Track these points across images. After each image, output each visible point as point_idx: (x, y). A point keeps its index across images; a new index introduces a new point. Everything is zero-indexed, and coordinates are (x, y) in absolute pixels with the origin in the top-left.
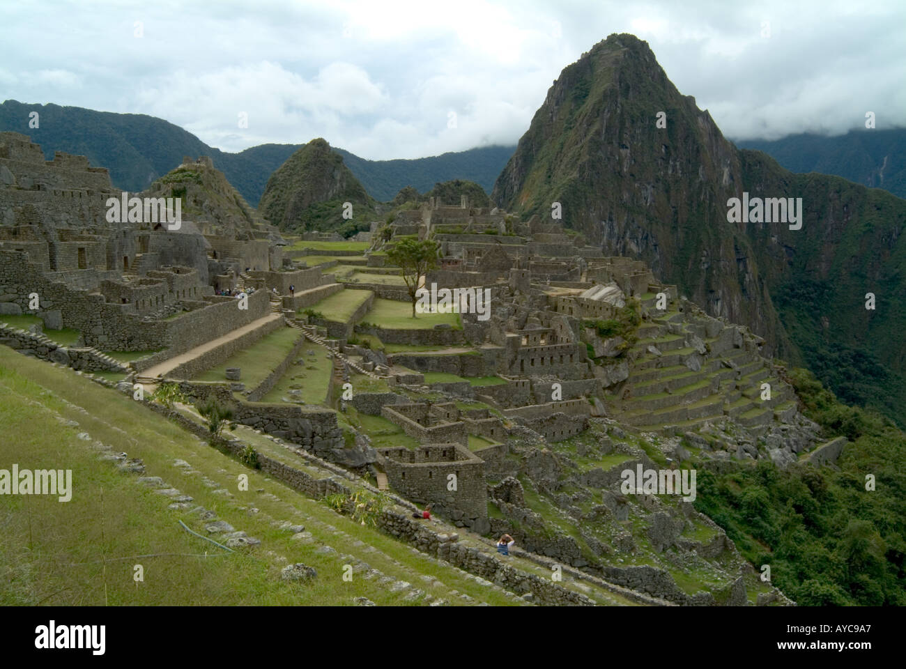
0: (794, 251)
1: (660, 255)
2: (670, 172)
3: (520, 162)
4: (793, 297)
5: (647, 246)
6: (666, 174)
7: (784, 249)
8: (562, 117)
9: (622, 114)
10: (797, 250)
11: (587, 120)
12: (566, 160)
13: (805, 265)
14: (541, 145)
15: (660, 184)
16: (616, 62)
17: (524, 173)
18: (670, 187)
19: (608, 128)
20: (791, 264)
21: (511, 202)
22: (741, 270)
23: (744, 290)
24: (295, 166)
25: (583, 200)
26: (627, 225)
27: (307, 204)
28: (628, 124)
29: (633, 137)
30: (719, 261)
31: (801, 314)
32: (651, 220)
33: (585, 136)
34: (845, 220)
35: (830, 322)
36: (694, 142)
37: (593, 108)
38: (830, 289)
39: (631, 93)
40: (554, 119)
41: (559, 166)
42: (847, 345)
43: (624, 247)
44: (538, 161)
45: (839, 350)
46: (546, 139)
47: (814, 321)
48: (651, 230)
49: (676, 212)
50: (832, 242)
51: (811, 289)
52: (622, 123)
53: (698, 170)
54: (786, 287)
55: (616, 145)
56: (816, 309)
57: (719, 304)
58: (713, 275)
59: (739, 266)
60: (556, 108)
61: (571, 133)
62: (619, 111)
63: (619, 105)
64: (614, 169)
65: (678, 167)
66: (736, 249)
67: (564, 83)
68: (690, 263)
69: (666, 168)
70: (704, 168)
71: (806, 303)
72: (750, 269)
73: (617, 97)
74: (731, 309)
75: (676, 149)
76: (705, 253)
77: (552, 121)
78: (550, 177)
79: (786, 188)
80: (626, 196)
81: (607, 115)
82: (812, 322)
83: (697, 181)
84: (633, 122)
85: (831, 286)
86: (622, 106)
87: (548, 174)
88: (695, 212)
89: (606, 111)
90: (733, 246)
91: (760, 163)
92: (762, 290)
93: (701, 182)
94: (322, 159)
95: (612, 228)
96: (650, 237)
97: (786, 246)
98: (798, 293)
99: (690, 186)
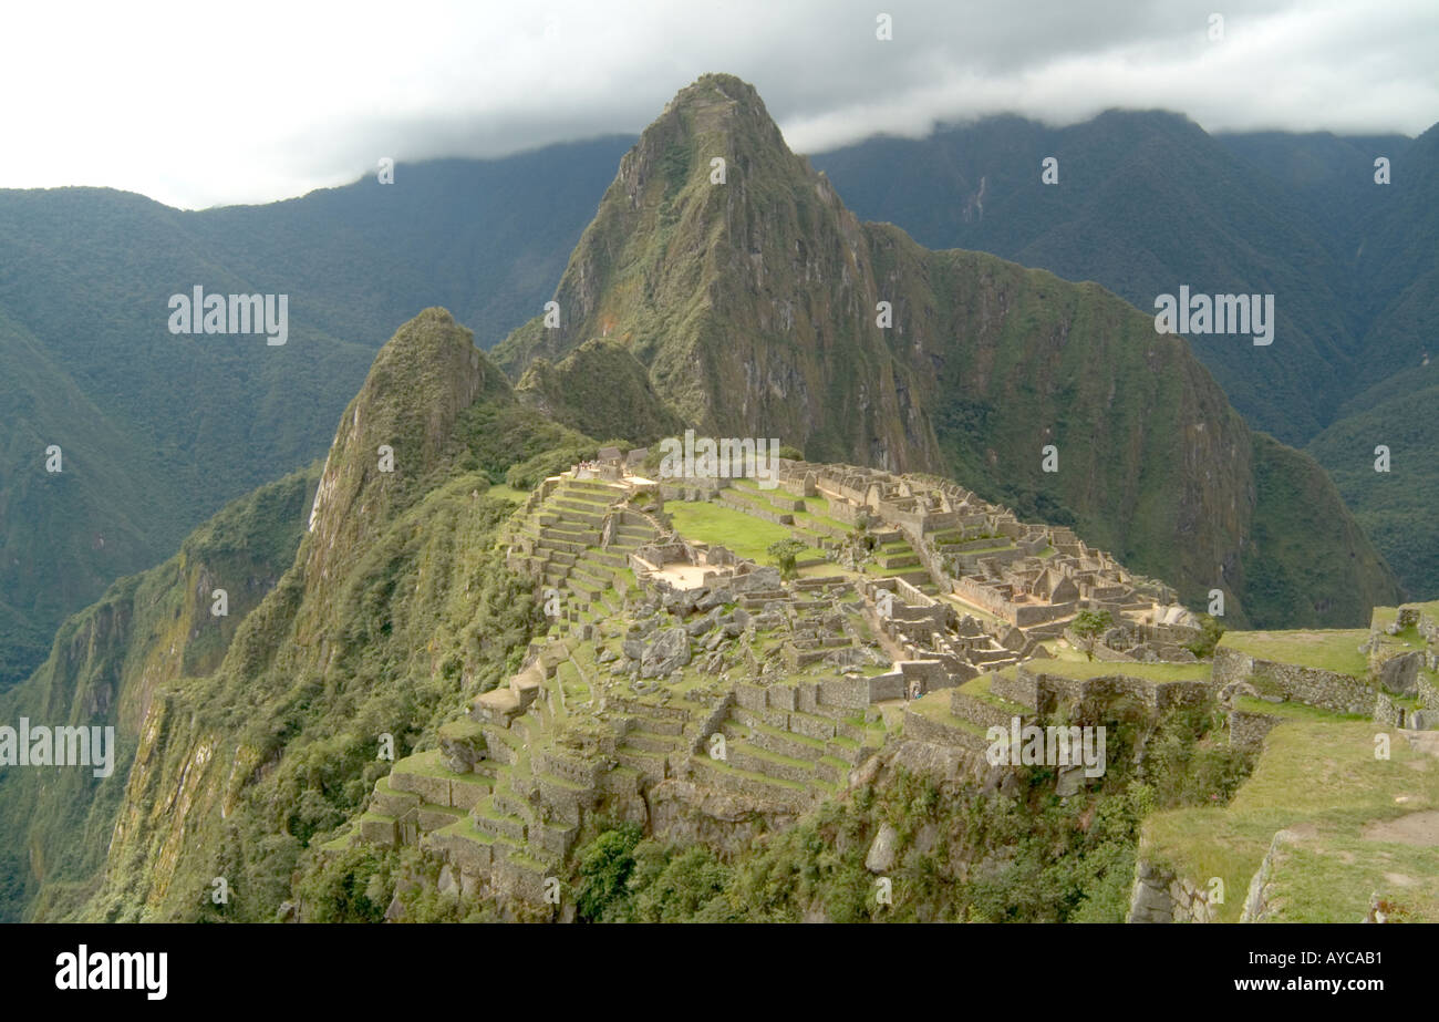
0: (942, 360)
1: (808, 396)
2: (808, 278)
3: (591, 268)
4: (949, 426)
5: (792, 386)
6: (803, 281)
7: (930, 360)
8: (652, 203)
9: (748, 203)
10: (946, 359)
11: (703, 216)
12: (677, 274)
13: (958, 379)
14: (621, 242)
15: (799, 298)
16: (725, 123)
17: (598, 285)
18: (810, 300)
19: (734, 226)
20: (940, 378)
21: (583, 330)
22: (902, 404)
23: (908, 431)
24: (414, 353)
25: (724, 339)
26: (768, 360)
27: (453, 414)
28: (757, 220)
29: (764, 236)
30: (879, 397)
31: (963, 449)
32: (794, 350)
33: (704, 239)
34: (1003, 313)
35: (998, 456)
36: (833, 231)
37: (711, 197)
38: (994, 411)
39: (750, 170)
40: (638, 204)
41: (667, 280)
42: (1022, 486)
43: (768, 393)
44: (621, 268)
45: (1015, 493)
46: (628, 234)
47: (978, 455)
48: (796, 363)
49: (820, 335)
50: (989, 345)
51: (971, 413)
52: (751, 217)
53: (841, 272)
54: (939, 412)
55: (745, 249)
56: (981, 440)
57: (885, 455)
58: (875, 417)
59: (898, 398)
60: (639, 188)
61: (676, 231)
62: (744, 200)
63: (744, 192)
64: (746, 285)
65: (817, 270)
66: (895, 376)
67: (648, 151)
68: (846, 403)
69: (803, 273)
70: (848, 268)
71: (967, 433)
72: (913, 400)
73: (740, 180)
74: (898, 461)
75: (812, 244)
76: (862, 388)
77: (635, 206)
78: (651, 296)
79: (924, 272)
80: (764, 322)
81: (731, 207)
82: (977, 458)
83: (841, 287)
84: (762, 213)
85: (995, 406)
86: (747, 192)
87: (649, 292)
88: (842, 331)
89: (729, 201)
90: (891, 374)
91: (891, 241)
92: (927, 427)
93: (846, 287)
94: (455, 343)
95: (754, 371)
96: (795, 376)
97: (933, 355)
98: (955, 420)
99: (833, 296)
